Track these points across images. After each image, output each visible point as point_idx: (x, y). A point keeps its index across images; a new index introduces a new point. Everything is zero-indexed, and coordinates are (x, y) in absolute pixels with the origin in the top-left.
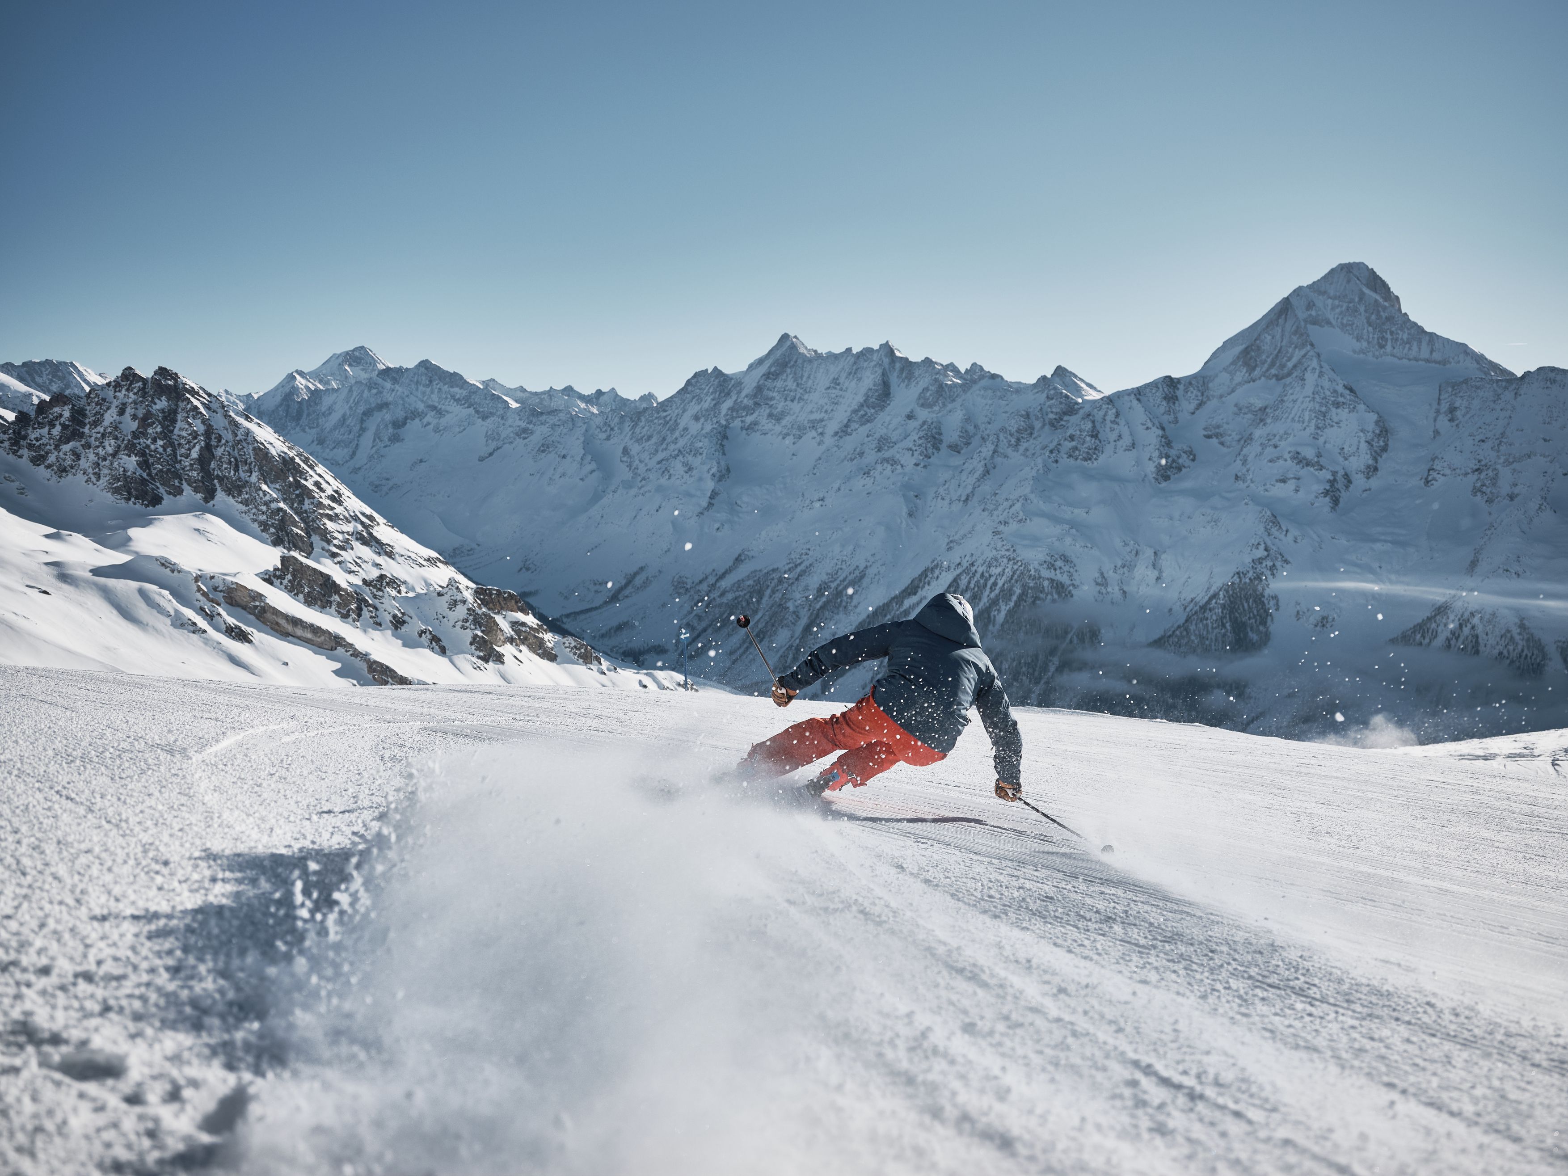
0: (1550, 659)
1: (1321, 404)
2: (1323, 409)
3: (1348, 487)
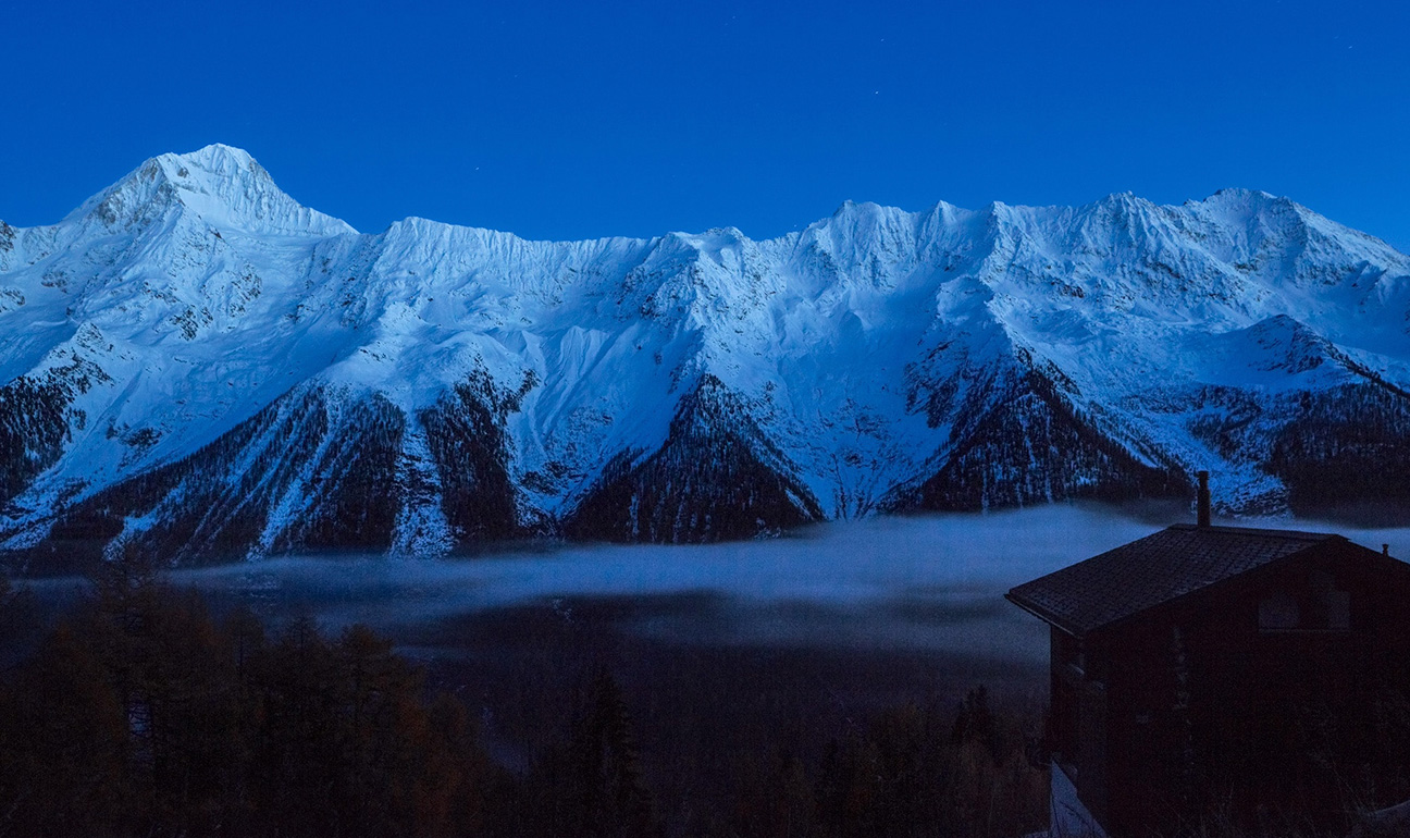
0: (409, 426)
3: (207, 322)
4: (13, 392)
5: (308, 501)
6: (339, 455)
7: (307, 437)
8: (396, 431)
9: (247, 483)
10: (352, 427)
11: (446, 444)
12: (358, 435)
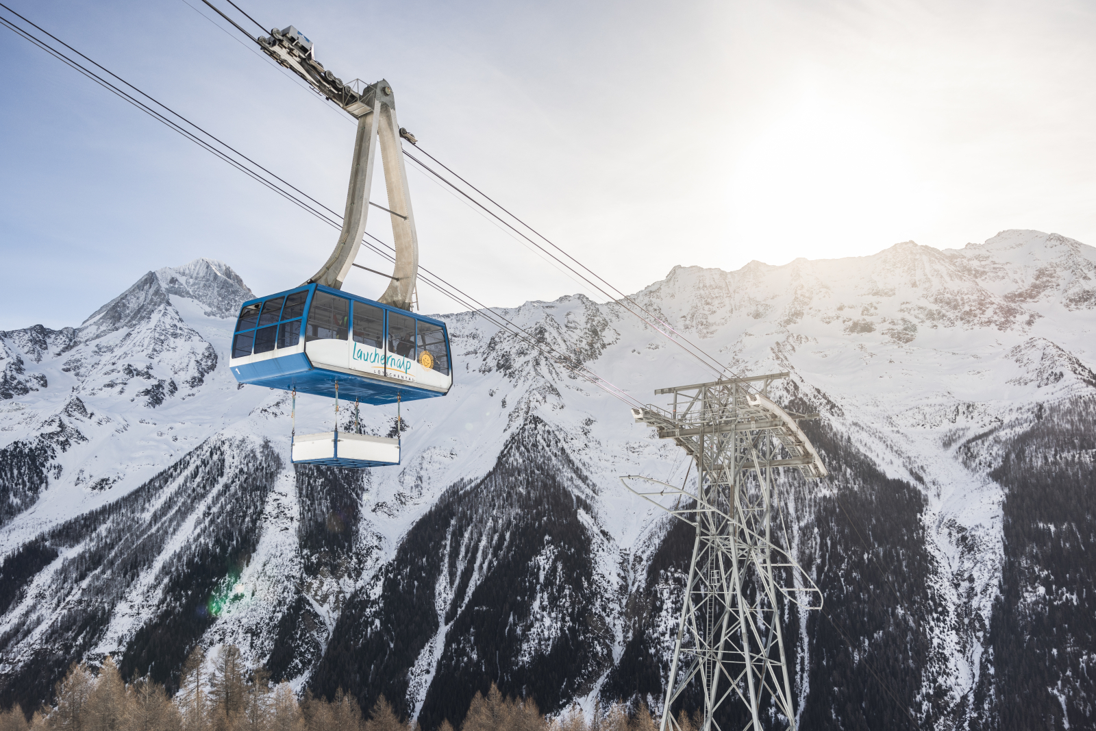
0: (284, 468)
1: (161, 334)
2: (163, 338)
3: (172, 392)
4: (8, 454)
5: (198, 530)
6: (227, 495)
7: (207, 480)
8: (272, 474)
9: (155, 518)
10: (241, 471)
11: (309, 482)
12: (243, 478)
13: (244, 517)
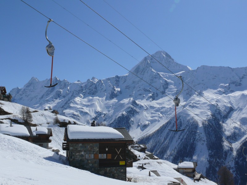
3: (157, 96)
10: (187, 125)
11: (208, 130)
12: (188, 127)
13: (190, 140)
